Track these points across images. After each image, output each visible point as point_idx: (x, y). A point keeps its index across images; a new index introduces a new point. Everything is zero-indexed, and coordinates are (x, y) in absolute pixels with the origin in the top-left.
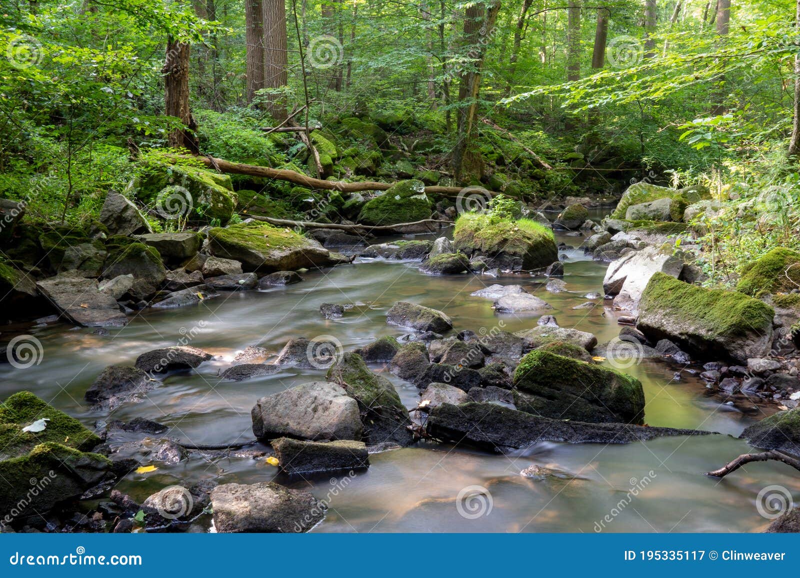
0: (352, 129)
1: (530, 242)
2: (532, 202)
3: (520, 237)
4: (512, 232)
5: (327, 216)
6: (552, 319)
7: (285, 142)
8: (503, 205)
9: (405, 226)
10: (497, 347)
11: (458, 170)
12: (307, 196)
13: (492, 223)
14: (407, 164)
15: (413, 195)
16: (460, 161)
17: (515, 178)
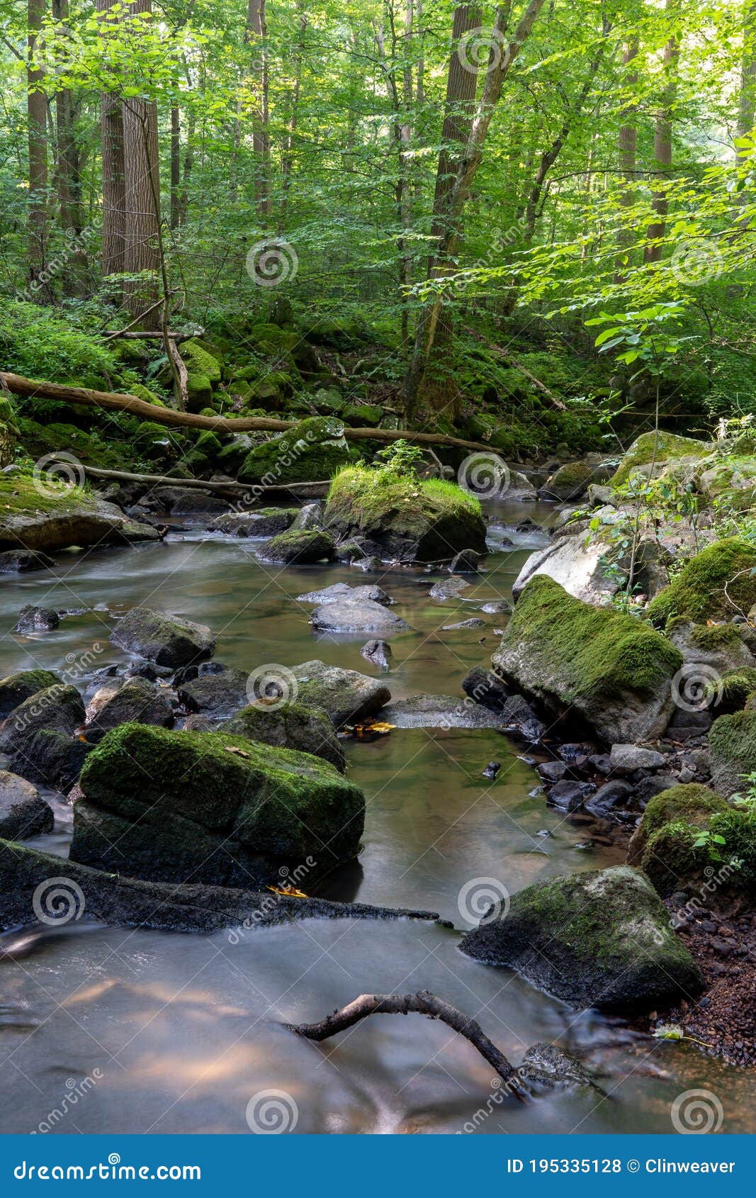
0: (262, 339)
1: (433, 516)
2: (532, 458)
3: (419, 506)
4: (406, 500)
5: (189, 467)
6: (381, 648)
7: (144, 354)
8: (403, 455)
9: (309, 486)
10: (212, 699)
11: (411, 405)
12: (160, 435)
13: (384, 483)
14: (334, 395)
15: (324, 440)
16: (415, 392)
17: (509, 421)
